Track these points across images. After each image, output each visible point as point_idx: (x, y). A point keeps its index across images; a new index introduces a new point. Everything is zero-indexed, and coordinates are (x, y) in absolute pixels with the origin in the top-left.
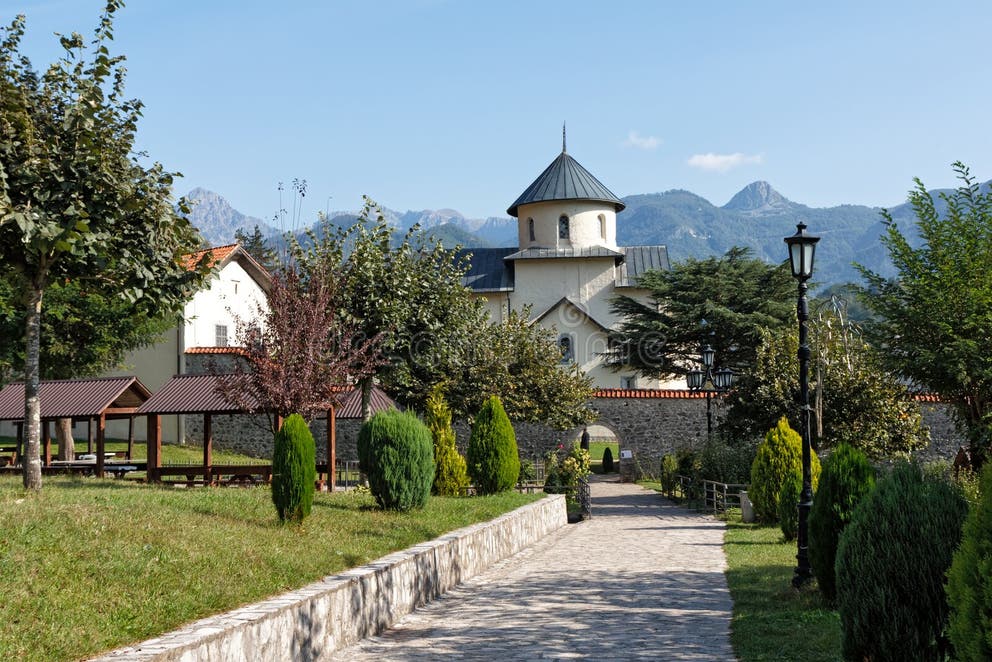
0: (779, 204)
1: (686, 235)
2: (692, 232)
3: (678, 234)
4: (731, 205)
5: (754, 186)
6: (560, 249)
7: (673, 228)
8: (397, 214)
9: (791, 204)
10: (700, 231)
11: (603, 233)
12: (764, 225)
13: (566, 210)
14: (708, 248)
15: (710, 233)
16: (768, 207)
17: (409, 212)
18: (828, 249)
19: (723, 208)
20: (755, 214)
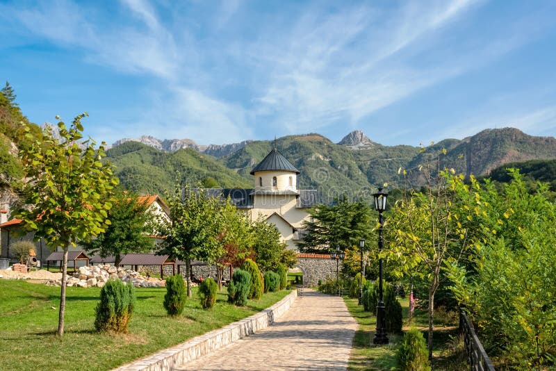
0: (367, 143)
1: (318, 159)
2: (321, 157)
3: (313, 158)
4: (342, 143)
5: (355, 133)
6: (273, 190)
7: (310, 154)
8: (159, 141)
9: (374, 143)
10: (325, 156)
11: (291, 184)
12: (359, 154)
13: (275, 174)
14: (329, 166)
15: (330, 158)
16: (361, 145)
17: (166, 140)
18: (392, 169)
19: (338, 144)
20: (355, 148)
